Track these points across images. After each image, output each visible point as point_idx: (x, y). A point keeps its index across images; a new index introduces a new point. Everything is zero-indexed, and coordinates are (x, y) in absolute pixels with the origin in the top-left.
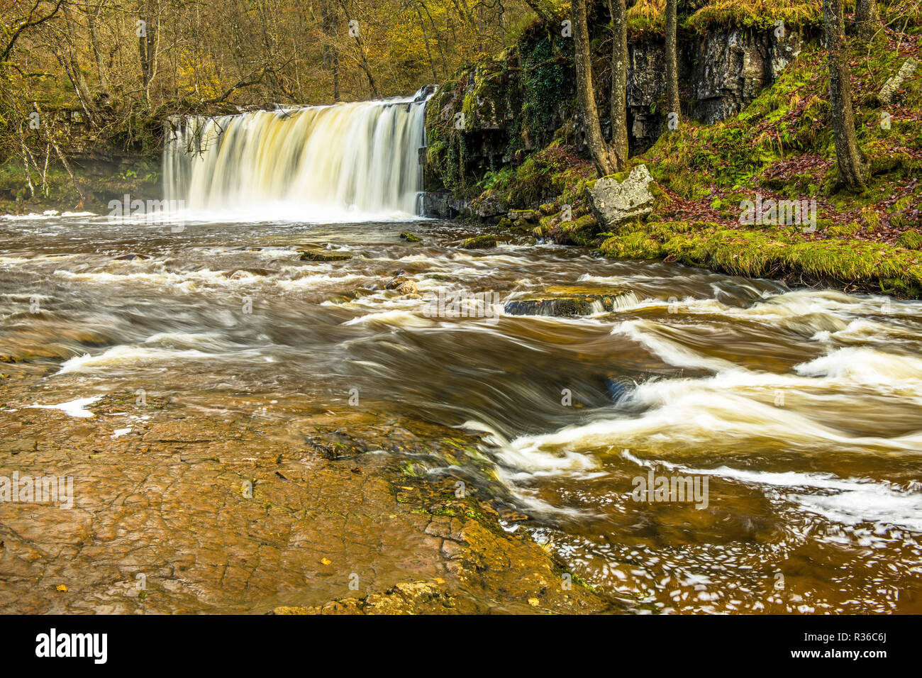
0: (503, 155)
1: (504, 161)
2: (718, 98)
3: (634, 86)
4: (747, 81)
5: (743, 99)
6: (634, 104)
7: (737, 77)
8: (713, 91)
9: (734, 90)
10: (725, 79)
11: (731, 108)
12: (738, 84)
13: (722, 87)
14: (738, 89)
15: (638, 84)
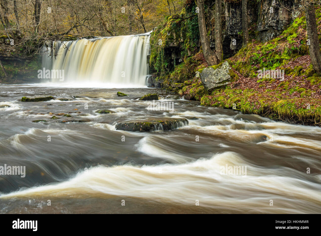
0: (180, 58)
1: (180, 61)
2: (266, 30)
3: (230, 25)
4: (280, 22)
5: (278, 31)
6: (230, 34)
7: (275, 20)
8: (264, 27)
9: (274, 26)
10: (269, 21)
11: (272, 35)
12: (276, 23)
13: (268, 25)
14: (276, 26)
15: (232, 24)
